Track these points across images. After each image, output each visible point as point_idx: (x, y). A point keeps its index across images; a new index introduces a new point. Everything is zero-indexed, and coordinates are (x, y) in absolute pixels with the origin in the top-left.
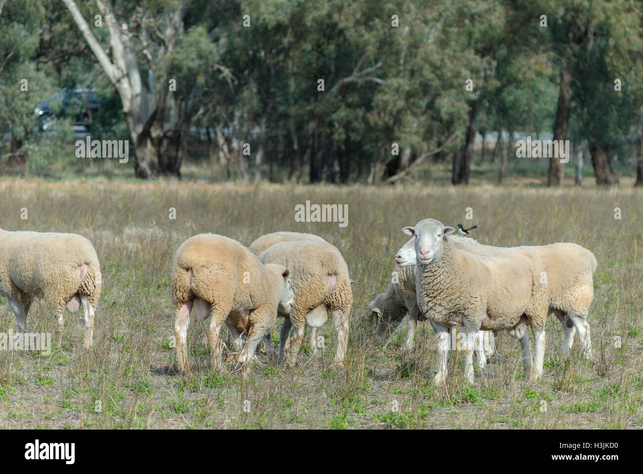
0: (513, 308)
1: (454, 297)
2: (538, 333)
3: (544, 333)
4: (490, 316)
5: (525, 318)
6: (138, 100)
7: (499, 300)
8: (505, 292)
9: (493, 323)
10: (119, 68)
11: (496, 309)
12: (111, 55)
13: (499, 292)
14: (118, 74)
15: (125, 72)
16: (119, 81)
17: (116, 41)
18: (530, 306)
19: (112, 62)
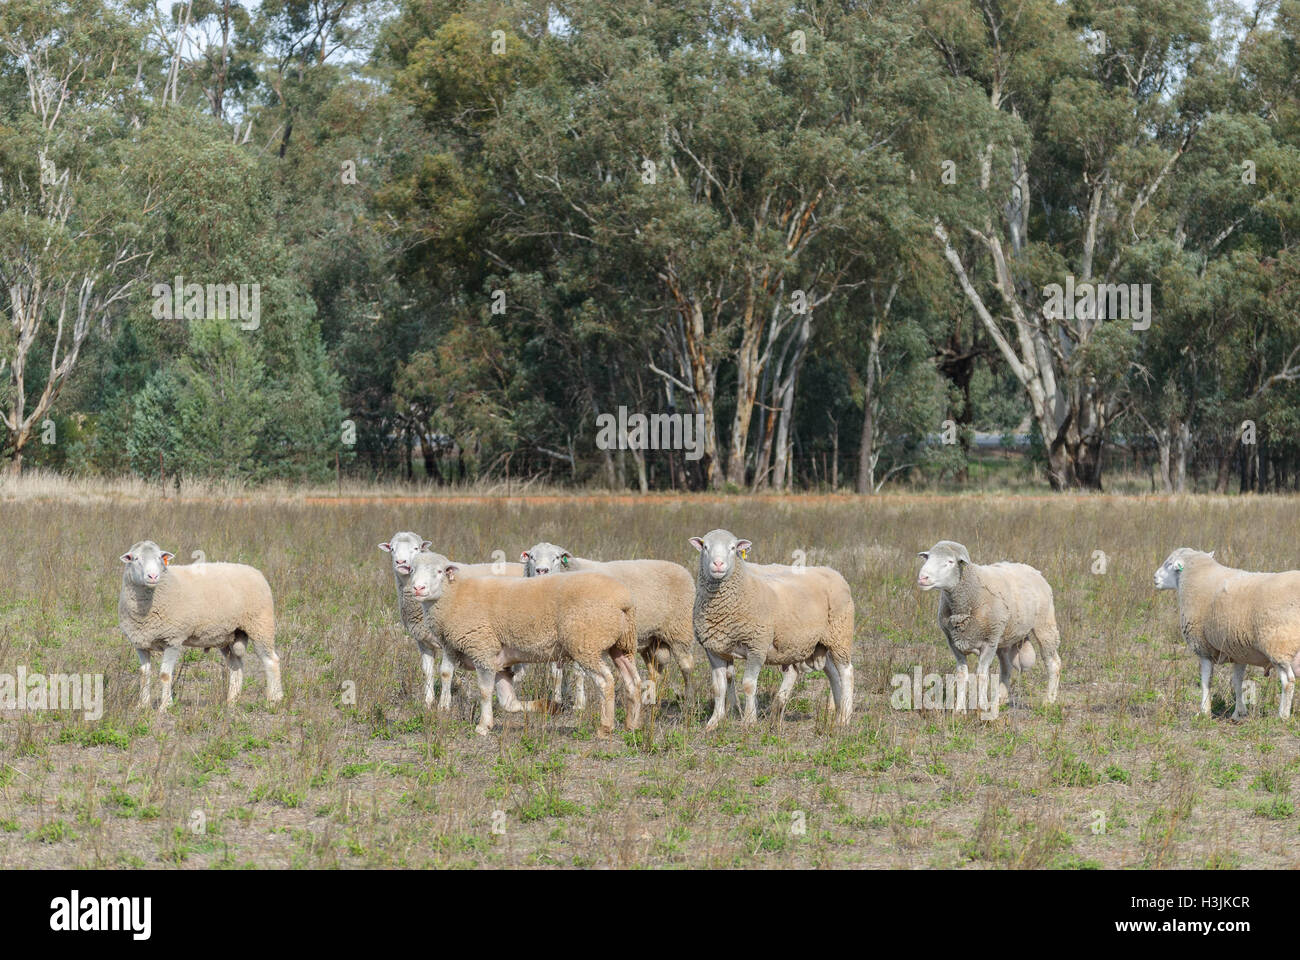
0: (803, 637)
1: (739, 624)
2: (842, 666)
3: (851, 666)
4: (776, 647)
5: (821, 648)
6: (1053, 404)
7: (787, 629)
8: (794, 619)
9: (780, 656)
10: (1029, 367)
11: (782, 640)
12: (1019, 352)
13: (787, 619)
14: (1028, 374)
15: (1036, 372)
16: (1029, 382)
17: (1025, 338)
18: (828, 635)
19: (1022, 362)
